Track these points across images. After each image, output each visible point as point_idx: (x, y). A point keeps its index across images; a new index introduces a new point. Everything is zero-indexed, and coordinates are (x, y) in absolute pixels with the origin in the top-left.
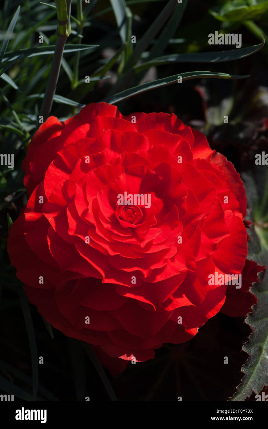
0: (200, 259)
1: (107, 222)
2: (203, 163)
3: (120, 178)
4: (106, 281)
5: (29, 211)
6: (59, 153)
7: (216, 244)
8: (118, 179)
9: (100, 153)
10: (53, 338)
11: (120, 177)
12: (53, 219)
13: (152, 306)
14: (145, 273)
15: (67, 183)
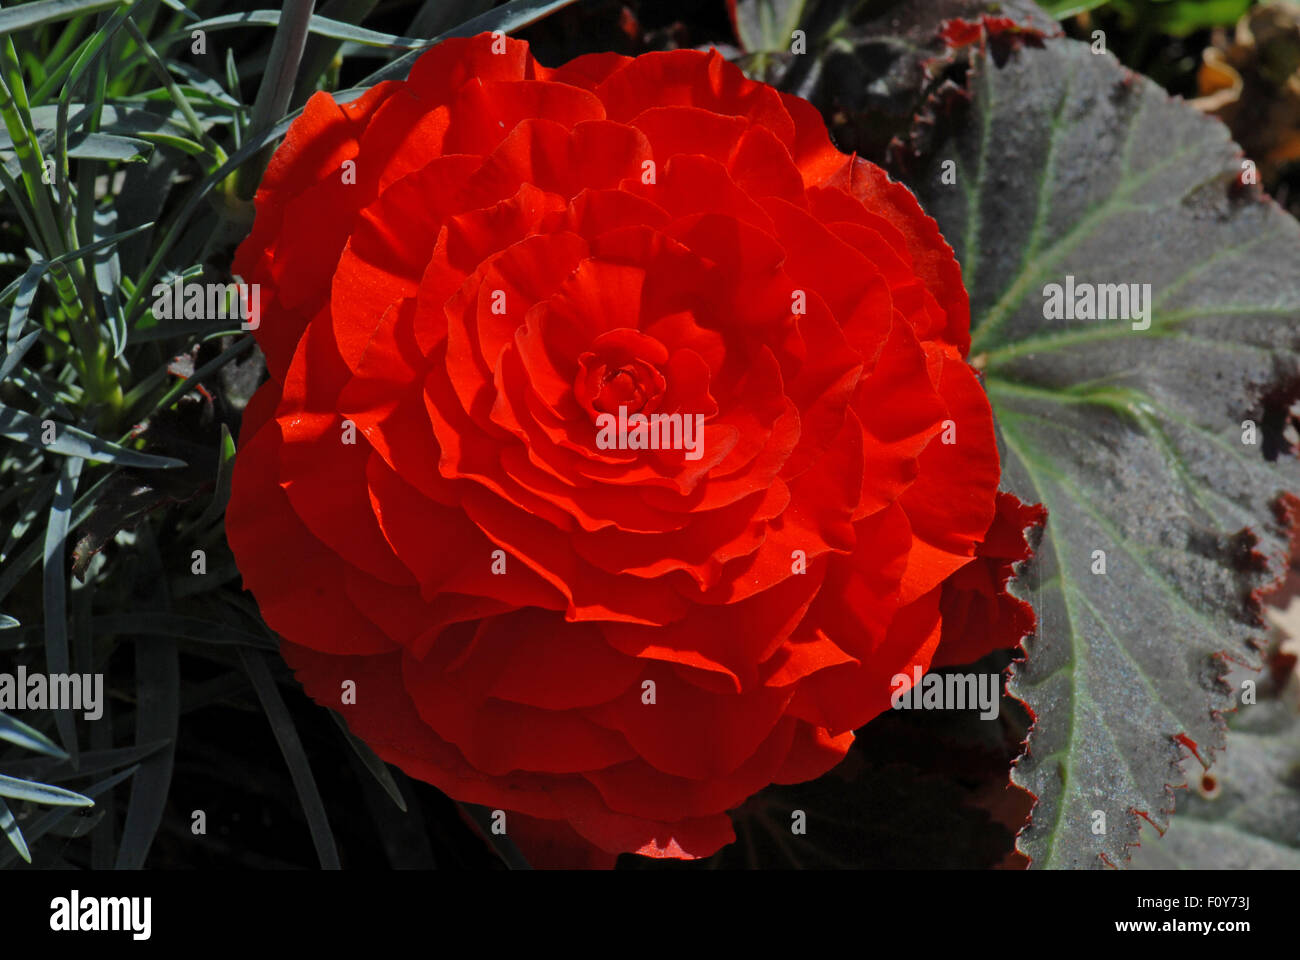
0: (868, 513)
1: (555, 423)
2: (836, 201)
3: (578, 277)
4: (582, 615)
5: (291, 408)
6: (366, 212)
7: (912, 461)
8: (572, 278)
9: (506, 201)
10: (405, 810)
11: (577, 272)
12: (378, 429)
13: (730, 676)
14: (701, 574)
15: (407, 309)
